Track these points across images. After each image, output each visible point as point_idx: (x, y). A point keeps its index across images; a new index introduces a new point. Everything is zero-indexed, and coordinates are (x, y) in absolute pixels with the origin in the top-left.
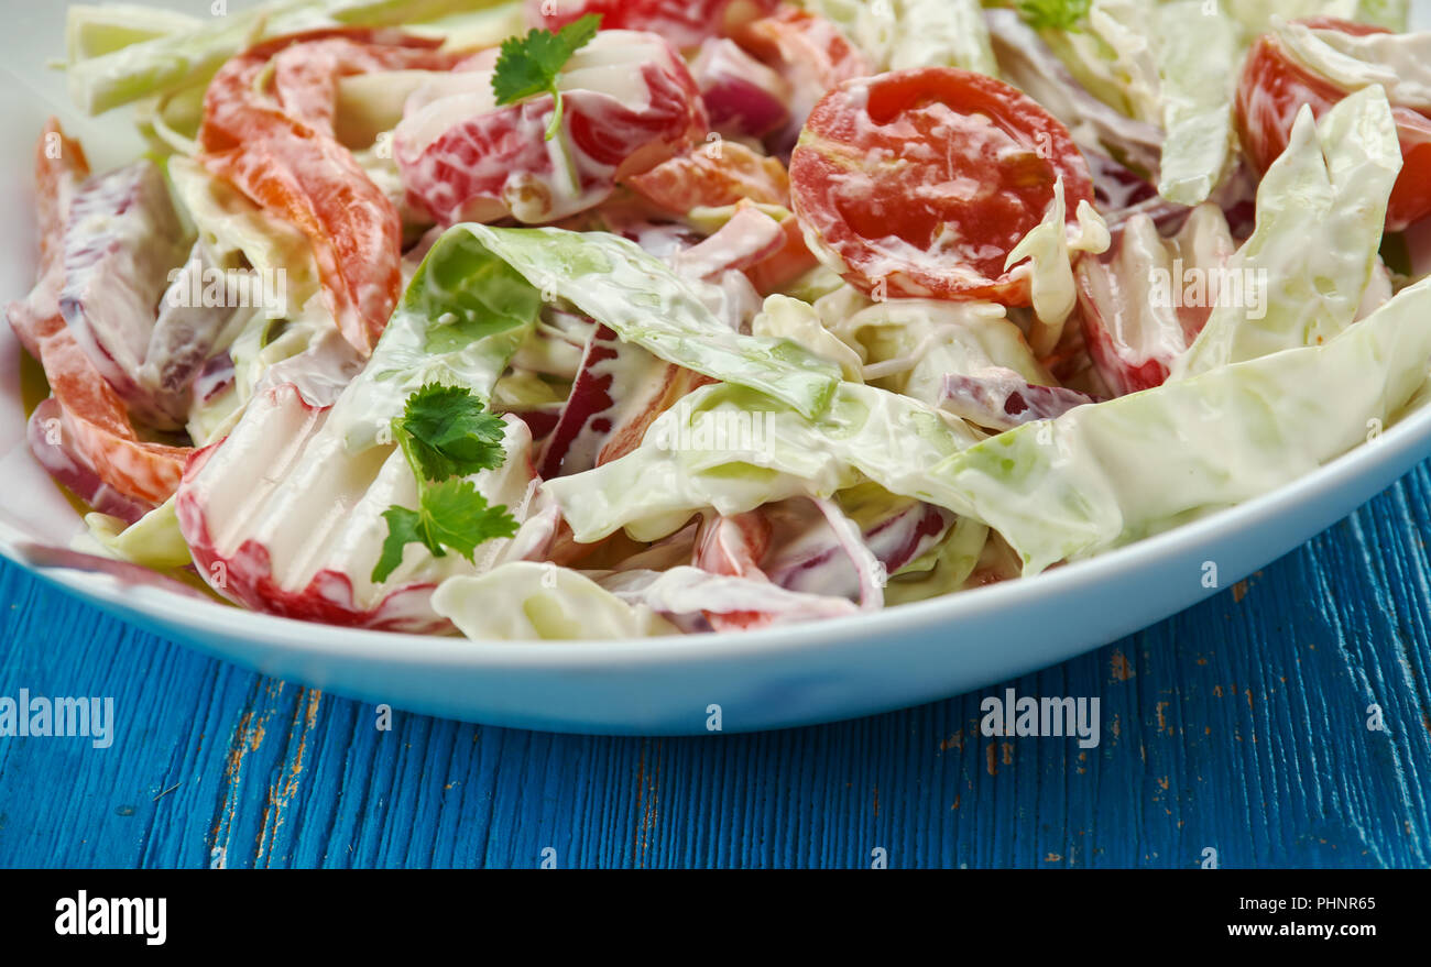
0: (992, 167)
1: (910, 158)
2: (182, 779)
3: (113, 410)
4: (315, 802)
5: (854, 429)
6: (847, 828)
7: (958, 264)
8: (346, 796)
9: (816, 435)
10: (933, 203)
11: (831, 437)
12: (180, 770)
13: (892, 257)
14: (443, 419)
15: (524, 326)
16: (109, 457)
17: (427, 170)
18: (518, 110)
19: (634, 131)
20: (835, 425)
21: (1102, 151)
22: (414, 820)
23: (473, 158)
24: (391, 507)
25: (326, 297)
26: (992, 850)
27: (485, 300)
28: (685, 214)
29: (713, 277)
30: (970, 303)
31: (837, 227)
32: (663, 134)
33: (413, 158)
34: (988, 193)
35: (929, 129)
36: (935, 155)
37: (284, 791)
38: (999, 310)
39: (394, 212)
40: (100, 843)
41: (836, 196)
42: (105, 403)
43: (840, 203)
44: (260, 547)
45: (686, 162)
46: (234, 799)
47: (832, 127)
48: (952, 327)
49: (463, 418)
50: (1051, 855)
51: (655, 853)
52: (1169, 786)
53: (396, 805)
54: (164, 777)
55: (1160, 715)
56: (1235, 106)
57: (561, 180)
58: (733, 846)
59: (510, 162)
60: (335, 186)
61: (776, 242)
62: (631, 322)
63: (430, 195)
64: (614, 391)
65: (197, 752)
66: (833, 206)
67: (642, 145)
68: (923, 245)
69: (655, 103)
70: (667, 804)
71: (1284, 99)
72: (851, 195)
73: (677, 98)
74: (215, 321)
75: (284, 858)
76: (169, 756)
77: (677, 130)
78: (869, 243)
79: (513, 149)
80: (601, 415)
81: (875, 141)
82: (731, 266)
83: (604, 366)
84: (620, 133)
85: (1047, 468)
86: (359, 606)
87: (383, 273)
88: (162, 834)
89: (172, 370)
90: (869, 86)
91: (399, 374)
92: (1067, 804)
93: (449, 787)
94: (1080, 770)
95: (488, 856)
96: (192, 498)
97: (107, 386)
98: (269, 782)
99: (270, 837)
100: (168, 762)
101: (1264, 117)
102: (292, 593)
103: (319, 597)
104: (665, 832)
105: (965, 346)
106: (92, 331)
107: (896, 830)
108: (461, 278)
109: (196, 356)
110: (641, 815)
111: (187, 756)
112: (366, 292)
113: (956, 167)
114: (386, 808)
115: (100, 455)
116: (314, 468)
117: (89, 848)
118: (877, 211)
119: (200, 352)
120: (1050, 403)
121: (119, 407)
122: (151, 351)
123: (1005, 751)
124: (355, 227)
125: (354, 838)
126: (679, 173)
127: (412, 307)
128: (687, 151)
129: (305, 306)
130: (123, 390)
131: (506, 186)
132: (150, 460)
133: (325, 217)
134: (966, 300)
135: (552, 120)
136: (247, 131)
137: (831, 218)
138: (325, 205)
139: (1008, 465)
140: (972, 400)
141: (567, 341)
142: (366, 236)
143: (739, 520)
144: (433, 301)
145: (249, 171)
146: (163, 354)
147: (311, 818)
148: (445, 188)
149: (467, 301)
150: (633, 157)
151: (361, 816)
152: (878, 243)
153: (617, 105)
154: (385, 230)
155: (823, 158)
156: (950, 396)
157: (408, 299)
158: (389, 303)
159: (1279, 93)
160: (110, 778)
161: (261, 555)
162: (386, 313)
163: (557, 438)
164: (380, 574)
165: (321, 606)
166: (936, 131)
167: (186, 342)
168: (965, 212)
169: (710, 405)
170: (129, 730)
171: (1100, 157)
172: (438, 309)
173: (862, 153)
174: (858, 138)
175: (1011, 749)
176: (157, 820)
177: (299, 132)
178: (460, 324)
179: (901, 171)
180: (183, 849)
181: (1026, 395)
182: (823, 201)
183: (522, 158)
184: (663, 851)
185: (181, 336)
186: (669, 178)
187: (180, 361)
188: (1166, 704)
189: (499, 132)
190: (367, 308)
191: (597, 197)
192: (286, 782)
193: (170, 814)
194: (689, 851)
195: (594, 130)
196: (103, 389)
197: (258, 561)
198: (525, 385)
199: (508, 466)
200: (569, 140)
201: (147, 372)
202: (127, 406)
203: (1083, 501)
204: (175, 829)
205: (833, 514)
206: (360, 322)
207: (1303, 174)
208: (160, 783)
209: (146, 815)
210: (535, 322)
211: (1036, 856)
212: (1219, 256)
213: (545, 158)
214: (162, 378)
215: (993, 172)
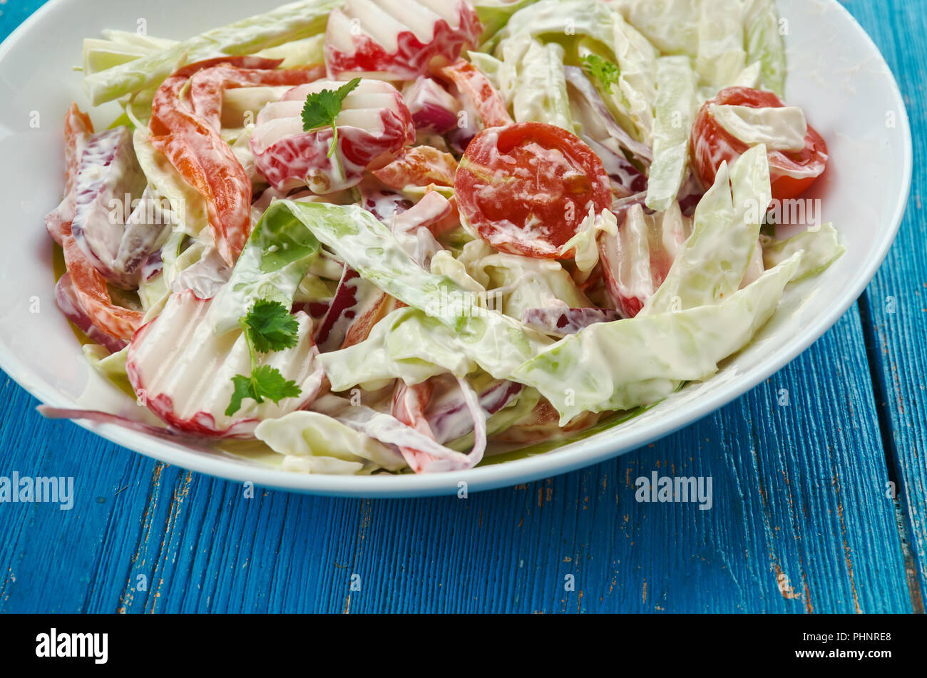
0: (560, 183)
1: (517, 176)
2: (130, 483)
3: (99, 285)
4: (197, 502)
5: (477, 337)
6: (465, 534)
7: (539, 238)
8: (213, 498)
9: (458, 342)
10: (527, 202)
11: (465, 342)
12: (129, 476)
13: (506, 233)
14: (266, 319)
15: (313, 254)
16: (96, 314)
17: (266, 160)
18: (315, 135)
19: (375, 148)
20: (468, 334)
21: (620, 153)
22: (247, 513)
23: (290, 158)
24: (237, 375)
25: (210, 230)
26: (537, 552)
27: (294, 238)
28: (401, 189)
29: (412, 231)
30: (544, 260)
31: (477, 215)
32: (391, 148)
33: (260, 152)
34: (557, 197)
35: (528, 160)
36: (531, 175)
37: (181, 493)
38: (558, 266)
39: (249, 181)
40: (87, 519)
41: (477, 196)
42: (95, 281)
43: (479, 200)
44: (168, 398)
45: (402, 162)
46: (155, 497)
47: (478, 156)
48: (534, 273)
49: (277, 319)
50: (566, 558)
51: (367, 542)
52: (629, 520)
53: (238, 505)
54: (121, 480)
55: (627, 477)
56: (689, 142)
57: (336, 173)
58: (407, 541)
59: (309, 163)
60: (218, 167)
61: (446, 211)
62: (366, 267)
63: (268, 172)
64: (358, 296)
65: (138, 467)
66: (475, 202)
67: (379, 155)
68: (521, 226)
69: (386, 132)
70: (375, 513)
71: (715, 147)
72: (485, 197)
73: (398, 128)
74: (154, 233)
75: (180, 534)
76: (124, 467)
77: (398, 145)
78: (492, 224)
79: (311, 156)
80: (350, 309)
81: (500, 165)
82: (422, 224)
83: (353, 282)
84: (368, 149)
85: (576, 364)
86: (218, 428)
87: (241, 221)
88: (118, 515)
89: (130, 263)
90: (498, 133)
91: (246, 288)
92: (577, 527)
93: (266, 495)
94: (585, 507)
95: (283, 538)
96: (134, 366)
97: (96, 270)
98: (174, 487)
99: (173, 520)
100: (123, 471)
101: (704, 153)
102: (184, 420)
103: (197, 423)
104: (373, 530)
105: (540, 283)
106: (88, 244)
107: (489, 538)
108: (281, 226)
109: (143, 254)
110: (362, 518)
111: (133, 468)
112: (231, 232)
113: (541, 182)
114: (233, 505)
115: (91, 312)
116: (198, 347)
117: (81, 523)
118: (498, 206)
119: (146, 251)
120: (581, 318)
121: (102, 282)
122: (119, 252)
123: (548, 493)
124: (227, 193)
125: (215, 525)
126: (397, 169)
127: (255, 243)
128: (403, 156)
129: (200, 233)
130: (104, 273)
131: (307, 175)
132: (116, 320)
133: (212, 184)
134: (542, 258)
135: (332, 142)
136: (174, 126)
137: (474, 210)
138: (212, 177)
139: (555, 365)
140: (540, 322)
141: (335, 260)
142: (232, 198)
143: (416, 387)
144: (266, 239)
145: (173, 153)
146: (126, 254)
147: (194, 510)
148: (276, 171)
149: (284, 238)
150: (373, 160)
151: (220, 510)
152: (497, 224)
153: (367, 134)
154: (243, 195)
155: (472, 175)
156: (529, 321)
157: (253, 237)
158: (243, 237)
159: (712, 143)
160: (93, 480)
161: (168, 402)
162: (242, 243)
163: (327, 321)
164: (231, 411)
165: (198, 427)
166: (532, 161)
167: (138, 247)
168: (544, 208)
169: (405, 318)
170: (104, 451)
171: (619, 157)
172: (268, 243)
173: (493, 172)
174: (491, 163)
175: (551, 491)
176: (116, 507)
177: (200, 130)
178: (280, 252)
179: (512, 183)
180: (129, 525)
181: (568, 314)
182: (471, 201)
183: (315, 161)
184: (372, 540)
185: (136, 244)
186: (392, 172)
187: (135, 257)
188: (631, 470)
189: (304, 146)
190: (231, 240)
191: (353, 183)
192: (183, 488)
193: (123, 503)
194: (385, 541)
195: (354, 148)
196: (94, 271)
197: (167, 405)
198: (313, 283)
199: (299, 345)
200: (341, 154)
201: (116, 264)
202: (107, 280)
203: (594, 381)
204: (125, 512)
205: (464, 386)
206: (228, 246)
207: (720, 203)
208: (118, 484)
209: (111, 503)
210: (319, 248)
211: (559, 557)
212: (675, 233)
213: (328, 161)
214: (125, 267)
215: (561, 186)
